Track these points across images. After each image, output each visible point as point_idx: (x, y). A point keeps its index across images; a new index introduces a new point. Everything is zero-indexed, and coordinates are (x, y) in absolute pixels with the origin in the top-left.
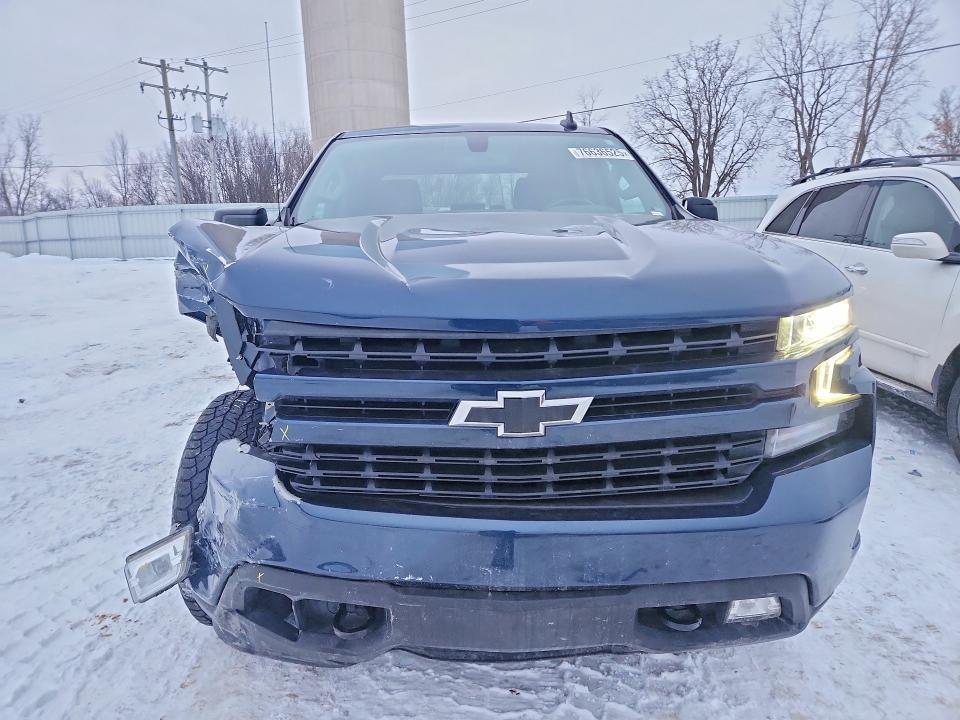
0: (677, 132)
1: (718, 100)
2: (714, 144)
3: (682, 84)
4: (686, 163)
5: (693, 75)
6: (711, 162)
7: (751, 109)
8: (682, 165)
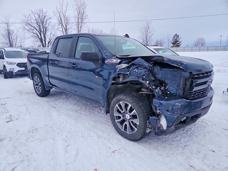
0: (35, 30)
1: (44, 23)
2: (45, 34)
3: (34, 18)
4: (39, 38)
5: (37, 16)
6: (45, 39)
7: (53, 27)
8: (38, 39)
